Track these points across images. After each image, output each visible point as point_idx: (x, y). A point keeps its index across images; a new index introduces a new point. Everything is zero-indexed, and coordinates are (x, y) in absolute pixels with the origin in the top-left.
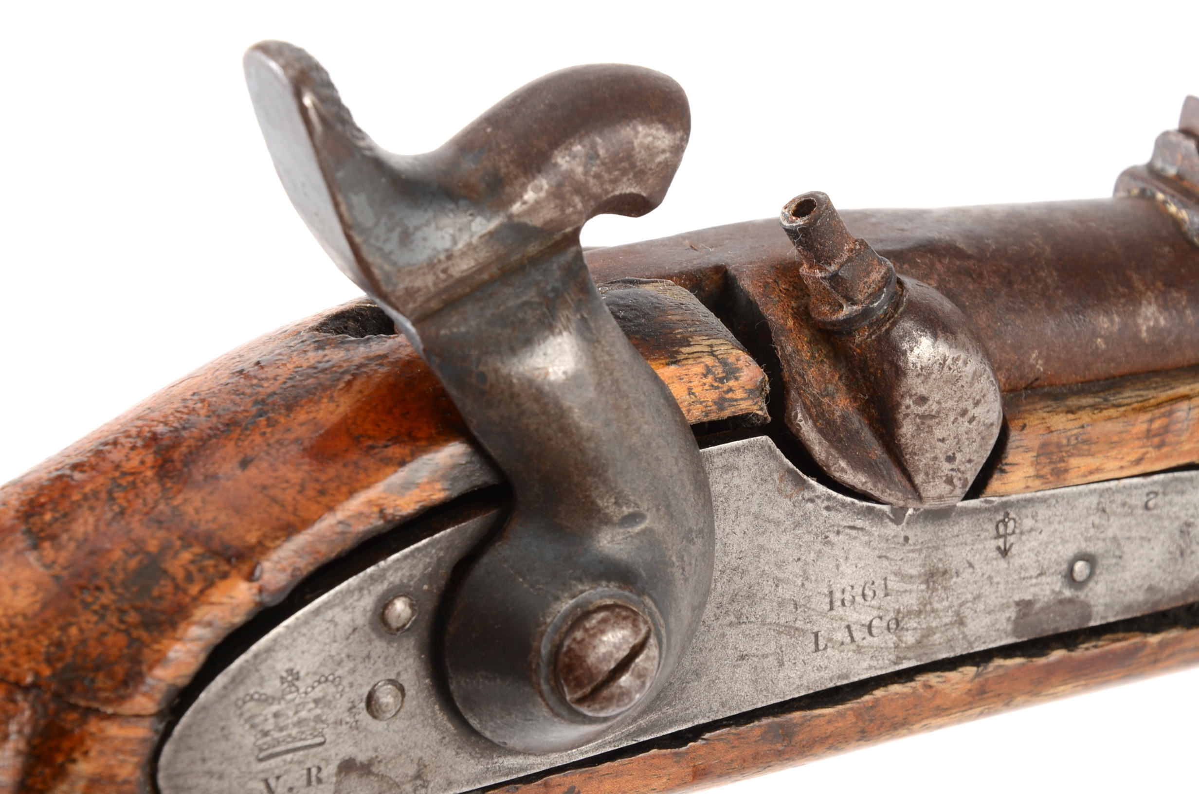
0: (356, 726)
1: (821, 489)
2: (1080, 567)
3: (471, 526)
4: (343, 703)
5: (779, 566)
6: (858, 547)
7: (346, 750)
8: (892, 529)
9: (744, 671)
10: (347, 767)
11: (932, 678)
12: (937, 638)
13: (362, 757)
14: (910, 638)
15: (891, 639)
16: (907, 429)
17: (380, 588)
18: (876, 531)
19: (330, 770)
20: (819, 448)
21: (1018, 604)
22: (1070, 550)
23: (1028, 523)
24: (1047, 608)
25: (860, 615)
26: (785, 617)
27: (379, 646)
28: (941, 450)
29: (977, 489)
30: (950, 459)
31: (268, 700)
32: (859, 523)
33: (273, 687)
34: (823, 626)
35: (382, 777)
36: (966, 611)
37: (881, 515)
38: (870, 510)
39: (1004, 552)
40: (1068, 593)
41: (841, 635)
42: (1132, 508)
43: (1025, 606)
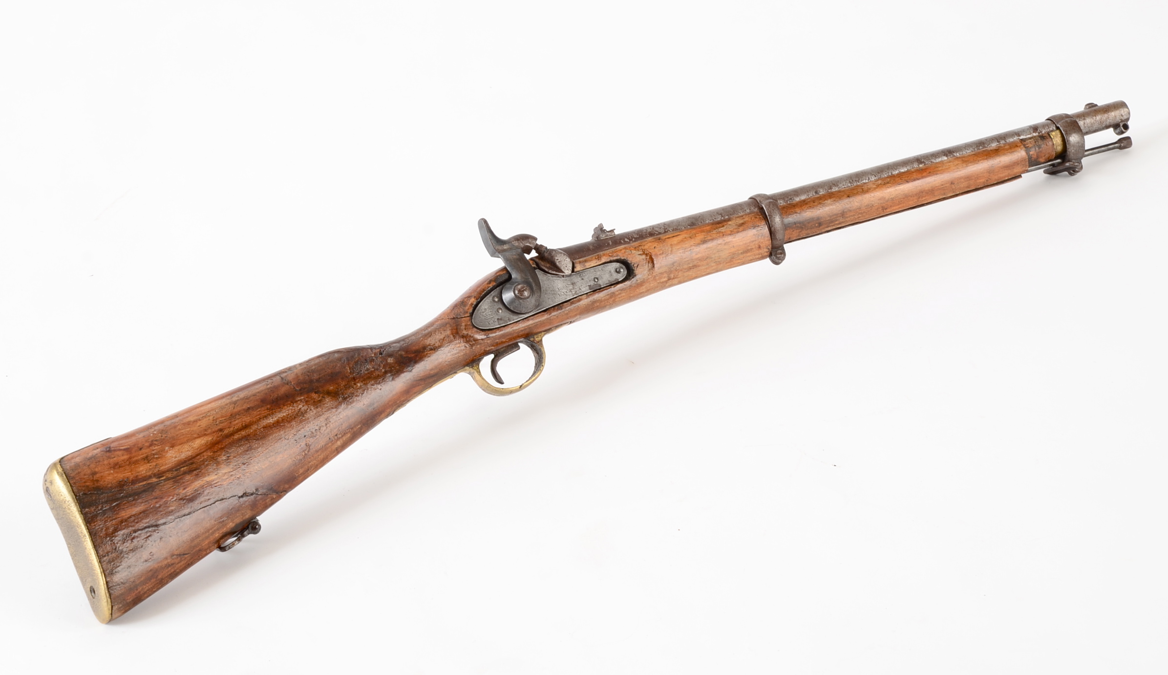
0: (497, 314)
1: (549, 275)
2: (596, 280)
3: (501, 287)
4: (494, 311)
5: (548, 285)
6: (559, 282)
7: (497, 317)
8: (563, 278)
9: (550, 300)
10: (498, 319)
11: (580, 297)
12: (578, 292)
13: (500, 318)
14: (574, 293)
15: (571, 293)
16: (557, 264)
17: (492, 296)
18: (561, 279)
19: (496, 320)
20: (547, 270)
21: (589, 286)
22: (593, 278)
23: (584, 275)
24: (593, 285)
25: (564, 291)
26: (553, 292)
27: (495, 304)
28: (564, 266)
29: (573, 271)
30: (566, 267)
31: (483, 312)
32: (558, 278)
33: (483, 311)
34: (559, 293)
35: (504, 320)
36: (581, 288)
37: (560, 277)
38: (558, 277)
39: (583, 279)
40: (596, 283)
41: (563, 294)
42: (600, 271)
43: (590, 286)
